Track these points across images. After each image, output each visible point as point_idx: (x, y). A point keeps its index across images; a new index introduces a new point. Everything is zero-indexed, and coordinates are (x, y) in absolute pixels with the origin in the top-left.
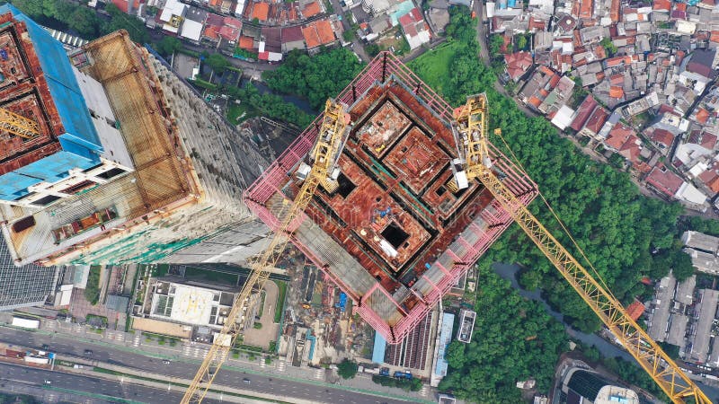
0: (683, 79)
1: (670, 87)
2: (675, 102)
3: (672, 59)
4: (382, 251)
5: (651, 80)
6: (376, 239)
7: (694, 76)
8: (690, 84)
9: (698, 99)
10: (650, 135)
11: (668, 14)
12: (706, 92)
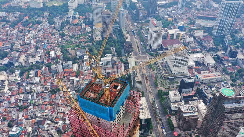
0: (46, 126)
1: (49, 128)
2: (53, 127)
3: (40, 130)
4: (120, 88)
5: (47, 134)
6: (118, 90)
7: (46, 123)
8: (48, 124)
9: (52, 122)
10: (64, 130)
11: (25, 135)
12: (50, 120)
